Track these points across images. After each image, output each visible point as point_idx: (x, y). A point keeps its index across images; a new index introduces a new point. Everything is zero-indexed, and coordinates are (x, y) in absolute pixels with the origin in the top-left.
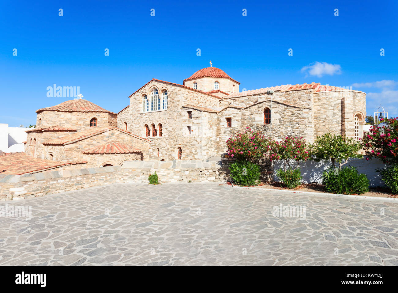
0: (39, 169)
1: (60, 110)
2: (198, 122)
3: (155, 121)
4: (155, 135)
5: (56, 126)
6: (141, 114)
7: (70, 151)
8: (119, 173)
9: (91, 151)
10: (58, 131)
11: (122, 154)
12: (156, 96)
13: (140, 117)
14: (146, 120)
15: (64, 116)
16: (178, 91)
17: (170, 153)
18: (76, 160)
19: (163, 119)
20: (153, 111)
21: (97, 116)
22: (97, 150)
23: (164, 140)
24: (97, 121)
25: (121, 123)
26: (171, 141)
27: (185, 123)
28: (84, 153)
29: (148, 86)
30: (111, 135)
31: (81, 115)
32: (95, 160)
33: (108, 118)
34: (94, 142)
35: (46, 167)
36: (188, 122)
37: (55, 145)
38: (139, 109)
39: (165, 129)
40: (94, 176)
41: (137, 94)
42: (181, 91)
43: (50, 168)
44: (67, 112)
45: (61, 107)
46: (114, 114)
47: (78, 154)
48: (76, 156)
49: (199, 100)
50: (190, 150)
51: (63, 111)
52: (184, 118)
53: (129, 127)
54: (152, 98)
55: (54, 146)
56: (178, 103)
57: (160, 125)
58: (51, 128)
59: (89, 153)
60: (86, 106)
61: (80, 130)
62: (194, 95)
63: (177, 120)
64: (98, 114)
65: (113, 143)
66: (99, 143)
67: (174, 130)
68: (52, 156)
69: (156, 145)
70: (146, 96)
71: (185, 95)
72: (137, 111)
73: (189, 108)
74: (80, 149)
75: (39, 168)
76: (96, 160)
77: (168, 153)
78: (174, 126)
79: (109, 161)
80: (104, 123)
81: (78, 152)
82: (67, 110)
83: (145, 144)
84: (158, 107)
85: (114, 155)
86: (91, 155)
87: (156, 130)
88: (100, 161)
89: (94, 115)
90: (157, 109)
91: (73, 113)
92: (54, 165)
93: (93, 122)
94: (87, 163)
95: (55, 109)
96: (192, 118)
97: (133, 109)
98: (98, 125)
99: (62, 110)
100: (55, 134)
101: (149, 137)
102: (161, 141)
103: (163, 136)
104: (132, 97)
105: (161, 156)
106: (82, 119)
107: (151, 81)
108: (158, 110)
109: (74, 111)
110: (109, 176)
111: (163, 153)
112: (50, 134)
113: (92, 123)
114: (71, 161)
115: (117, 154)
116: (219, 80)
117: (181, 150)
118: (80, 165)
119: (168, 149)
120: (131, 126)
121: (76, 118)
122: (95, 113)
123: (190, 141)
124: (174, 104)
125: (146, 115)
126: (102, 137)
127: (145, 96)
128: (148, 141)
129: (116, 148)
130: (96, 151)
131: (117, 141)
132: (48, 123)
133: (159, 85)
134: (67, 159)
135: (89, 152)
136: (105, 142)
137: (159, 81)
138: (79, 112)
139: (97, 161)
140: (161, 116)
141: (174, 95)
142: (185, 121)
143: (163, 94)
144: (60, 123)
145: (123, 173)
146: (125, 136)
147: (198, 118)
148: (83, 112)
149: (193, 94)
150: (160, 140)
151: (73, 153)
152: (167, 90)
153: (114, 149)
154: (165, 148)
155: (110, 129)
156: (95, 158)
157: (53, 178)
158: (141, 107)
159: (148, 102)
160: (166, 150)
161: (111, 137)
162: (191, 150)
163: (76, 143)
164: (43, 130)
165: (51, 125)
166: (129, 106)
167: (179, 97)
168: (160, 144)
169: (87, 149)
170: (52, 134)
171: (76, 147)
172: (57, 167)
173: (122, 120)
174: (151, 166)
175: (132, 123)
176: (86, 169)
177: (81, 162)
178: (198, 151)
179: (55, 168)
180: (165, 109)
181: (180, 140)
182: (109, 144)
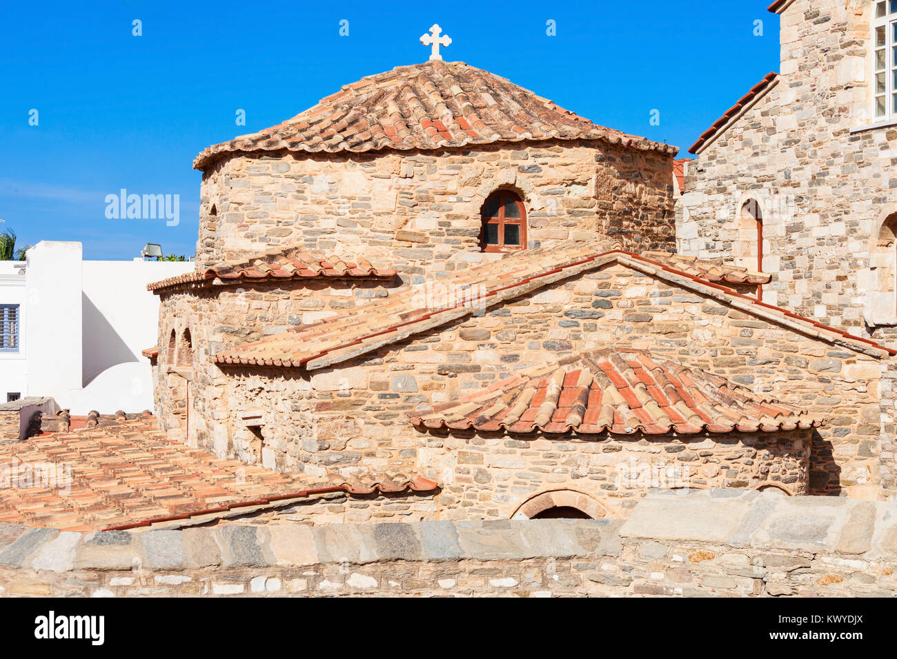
0: (180, 512)
1: (305, 147)
5: (286, 253)
7: (344, 413)
8: (606, 567)
9: (458, 416)
10: (295, 282)
11: (652, 438)
14: (896, 183)
15: (326, 187)
18: (378, 468)
21: (522, 170)
22: (500, 405)
24: (528, 207)
28: (421, 428)
30: (597, 304)
31: (424, 168)
32: (480, 471)
33: (598, 186)
34: (484, 356)
35: (214, 502)
37: (271, 371)
40: (450, 575)
43: (234, 511)
44: (343, 156)
45: (316, 128)
46: (644, 152)
47: (386, 435)
48: (374, 446)
51: (322, 156)
53: (776, 242)
55: (266, 379)
58: (258, 263)
59: (444, 426)
60: (462, 106)
61: (420, 271)
64: (530, 162)
65: (601, 361)
66: (514, 358)
68: (262, 438)
72: (830, 114)
74: (400, 402)
75: (180, 507)
76: (489, 478)
79: (570, 483)
80: (571, 220)
81: (386, 419)
82: (345, 146)
83: (846, 369)
85: (601, 445)
86: (459, 443)
88: (510, 483)
89: (508, 166)
91: (378, 161)
92: (257, 491)
93: (501, 219)
94: (437, 490)
95: (284, 144)
97: (805, 99)
98: (532, 235)
99: (317, 145)
100: (283, 303)
104: (798, 7)
106: (428, 199)
109: (386, 151)
110: (540, 580)
112: (255, 304)
113: (493, 220)
114: (347, 473)
115: (618, 437)
118: (396, 503)
121: (394, 193)
122: (509, 152)
126: (535, 319)
128: (877, 352)
129: (618, 398)
130: (487, 413)
131: (636, 345)
132: (247, 237)
134: (327, 463)
135: (447, 419)
136: (553, 357)
138: (414, 151)
139: (494, 484)
144: (313, 233)
145: (633, 574)
146: (695, 309)
148: (439, 152)
151: (361, 422)
153: (606, 402)
155: (588, 266)
156: (479, 459)
157: (227, 562)
161: (593, 316)
163: (377, 360)
164: (217, 282)
165: (262, 248)
169: (440, 397)
170: (265, 304)
171: (377, 386)
172: (272, 504)
173: (732, 188)
174: (820, 533)
176: (403, 529)
177: (401, 480)
179: (259, 512)
182: (579, 366)
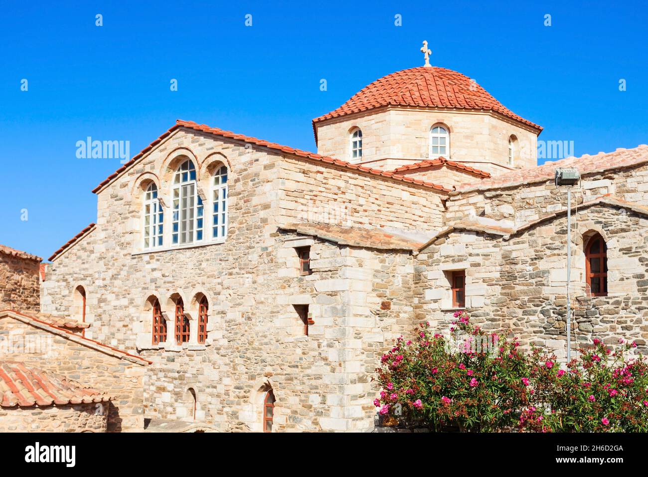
2: (330, 289)
3: (181, 282)
4: (185, 338)
6: (134, 257)
11: (24, 408)
12: (189, 188)
13: (131, 267)
14: (153, 281)
16: (266, 167)
17: (235, 408)
19: (212, 276)
20: (178, 245)
23: (215, 357)
25: (66, 292)
26: (239, 361)
27: (288, 290)
29: (161, 151)
36: (297, 289)
38: (128, 238)
39: (219, 313)
41: (125, 178)
42: (274, 170)
46: (24, 259)
49: (350, 201)
50: (303, 398)
52: (283, 273)
53: (93, 307)
54: (177, 194)
56: (262, 214)
57: (202, 300)
62: (331, 182)
63: (260, 279)
67: (249, 319)
69: (187, 375)
70: (154, 187)
71: (291, 185)
72: (122, 245)
73: (299, 234)
77: (226, 409)
78: (248, 304)
83: (127, 371)
84: (196, 229)
87: (186, 320)
90: (191, 239)
96: (311, 272)
97: (110, 237)
101: (161, 345)
102: (204, 361)
103: (209, 341)
104: (107, 192)
105: (203, 419)
107: (172, 130)
108: (196, 242)
111: (210, 406)
115: (5, 408)
116: (451, 118)
117: (271, 398)
119: (227, 393)
120: (101, 301)
123: (304, 363)
124: (251, 220)
125: (154, 260)
127: (149, 186)
128: (143, 362)
129: (6, 387)
131: (17, 359)
133: (200, 145)
137: (199, 132)
140: (204, 265)
141: (251, 183)
142: (287, 282)
143: (212, 179)
147: (332, 272)
149: (325, 178)
150: (200, 358)
152: (226, 165)
154: (215, 387)
158: (137, 229)
159: (161, 210)
160: (218, 396)
162: (307, 397)
166: (92, 225)
167: (269, 193)
168: (200, 372)
173: (70, 279)
175: (103, 291)
178: (331, 399)
180: (220, 239)
181: (268, 359)
